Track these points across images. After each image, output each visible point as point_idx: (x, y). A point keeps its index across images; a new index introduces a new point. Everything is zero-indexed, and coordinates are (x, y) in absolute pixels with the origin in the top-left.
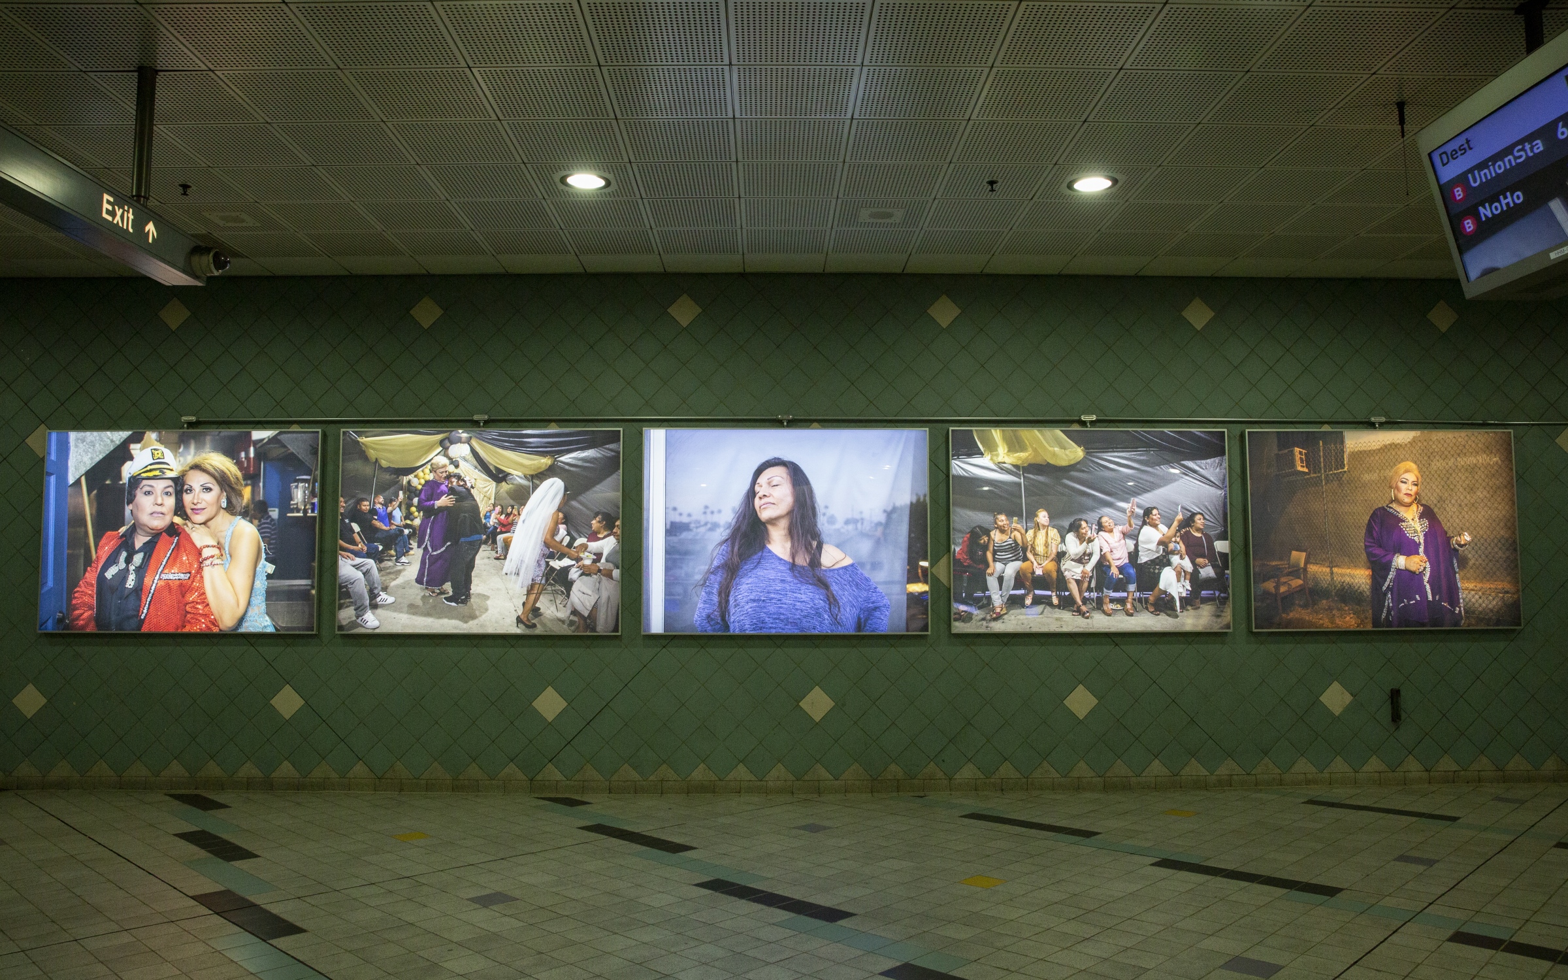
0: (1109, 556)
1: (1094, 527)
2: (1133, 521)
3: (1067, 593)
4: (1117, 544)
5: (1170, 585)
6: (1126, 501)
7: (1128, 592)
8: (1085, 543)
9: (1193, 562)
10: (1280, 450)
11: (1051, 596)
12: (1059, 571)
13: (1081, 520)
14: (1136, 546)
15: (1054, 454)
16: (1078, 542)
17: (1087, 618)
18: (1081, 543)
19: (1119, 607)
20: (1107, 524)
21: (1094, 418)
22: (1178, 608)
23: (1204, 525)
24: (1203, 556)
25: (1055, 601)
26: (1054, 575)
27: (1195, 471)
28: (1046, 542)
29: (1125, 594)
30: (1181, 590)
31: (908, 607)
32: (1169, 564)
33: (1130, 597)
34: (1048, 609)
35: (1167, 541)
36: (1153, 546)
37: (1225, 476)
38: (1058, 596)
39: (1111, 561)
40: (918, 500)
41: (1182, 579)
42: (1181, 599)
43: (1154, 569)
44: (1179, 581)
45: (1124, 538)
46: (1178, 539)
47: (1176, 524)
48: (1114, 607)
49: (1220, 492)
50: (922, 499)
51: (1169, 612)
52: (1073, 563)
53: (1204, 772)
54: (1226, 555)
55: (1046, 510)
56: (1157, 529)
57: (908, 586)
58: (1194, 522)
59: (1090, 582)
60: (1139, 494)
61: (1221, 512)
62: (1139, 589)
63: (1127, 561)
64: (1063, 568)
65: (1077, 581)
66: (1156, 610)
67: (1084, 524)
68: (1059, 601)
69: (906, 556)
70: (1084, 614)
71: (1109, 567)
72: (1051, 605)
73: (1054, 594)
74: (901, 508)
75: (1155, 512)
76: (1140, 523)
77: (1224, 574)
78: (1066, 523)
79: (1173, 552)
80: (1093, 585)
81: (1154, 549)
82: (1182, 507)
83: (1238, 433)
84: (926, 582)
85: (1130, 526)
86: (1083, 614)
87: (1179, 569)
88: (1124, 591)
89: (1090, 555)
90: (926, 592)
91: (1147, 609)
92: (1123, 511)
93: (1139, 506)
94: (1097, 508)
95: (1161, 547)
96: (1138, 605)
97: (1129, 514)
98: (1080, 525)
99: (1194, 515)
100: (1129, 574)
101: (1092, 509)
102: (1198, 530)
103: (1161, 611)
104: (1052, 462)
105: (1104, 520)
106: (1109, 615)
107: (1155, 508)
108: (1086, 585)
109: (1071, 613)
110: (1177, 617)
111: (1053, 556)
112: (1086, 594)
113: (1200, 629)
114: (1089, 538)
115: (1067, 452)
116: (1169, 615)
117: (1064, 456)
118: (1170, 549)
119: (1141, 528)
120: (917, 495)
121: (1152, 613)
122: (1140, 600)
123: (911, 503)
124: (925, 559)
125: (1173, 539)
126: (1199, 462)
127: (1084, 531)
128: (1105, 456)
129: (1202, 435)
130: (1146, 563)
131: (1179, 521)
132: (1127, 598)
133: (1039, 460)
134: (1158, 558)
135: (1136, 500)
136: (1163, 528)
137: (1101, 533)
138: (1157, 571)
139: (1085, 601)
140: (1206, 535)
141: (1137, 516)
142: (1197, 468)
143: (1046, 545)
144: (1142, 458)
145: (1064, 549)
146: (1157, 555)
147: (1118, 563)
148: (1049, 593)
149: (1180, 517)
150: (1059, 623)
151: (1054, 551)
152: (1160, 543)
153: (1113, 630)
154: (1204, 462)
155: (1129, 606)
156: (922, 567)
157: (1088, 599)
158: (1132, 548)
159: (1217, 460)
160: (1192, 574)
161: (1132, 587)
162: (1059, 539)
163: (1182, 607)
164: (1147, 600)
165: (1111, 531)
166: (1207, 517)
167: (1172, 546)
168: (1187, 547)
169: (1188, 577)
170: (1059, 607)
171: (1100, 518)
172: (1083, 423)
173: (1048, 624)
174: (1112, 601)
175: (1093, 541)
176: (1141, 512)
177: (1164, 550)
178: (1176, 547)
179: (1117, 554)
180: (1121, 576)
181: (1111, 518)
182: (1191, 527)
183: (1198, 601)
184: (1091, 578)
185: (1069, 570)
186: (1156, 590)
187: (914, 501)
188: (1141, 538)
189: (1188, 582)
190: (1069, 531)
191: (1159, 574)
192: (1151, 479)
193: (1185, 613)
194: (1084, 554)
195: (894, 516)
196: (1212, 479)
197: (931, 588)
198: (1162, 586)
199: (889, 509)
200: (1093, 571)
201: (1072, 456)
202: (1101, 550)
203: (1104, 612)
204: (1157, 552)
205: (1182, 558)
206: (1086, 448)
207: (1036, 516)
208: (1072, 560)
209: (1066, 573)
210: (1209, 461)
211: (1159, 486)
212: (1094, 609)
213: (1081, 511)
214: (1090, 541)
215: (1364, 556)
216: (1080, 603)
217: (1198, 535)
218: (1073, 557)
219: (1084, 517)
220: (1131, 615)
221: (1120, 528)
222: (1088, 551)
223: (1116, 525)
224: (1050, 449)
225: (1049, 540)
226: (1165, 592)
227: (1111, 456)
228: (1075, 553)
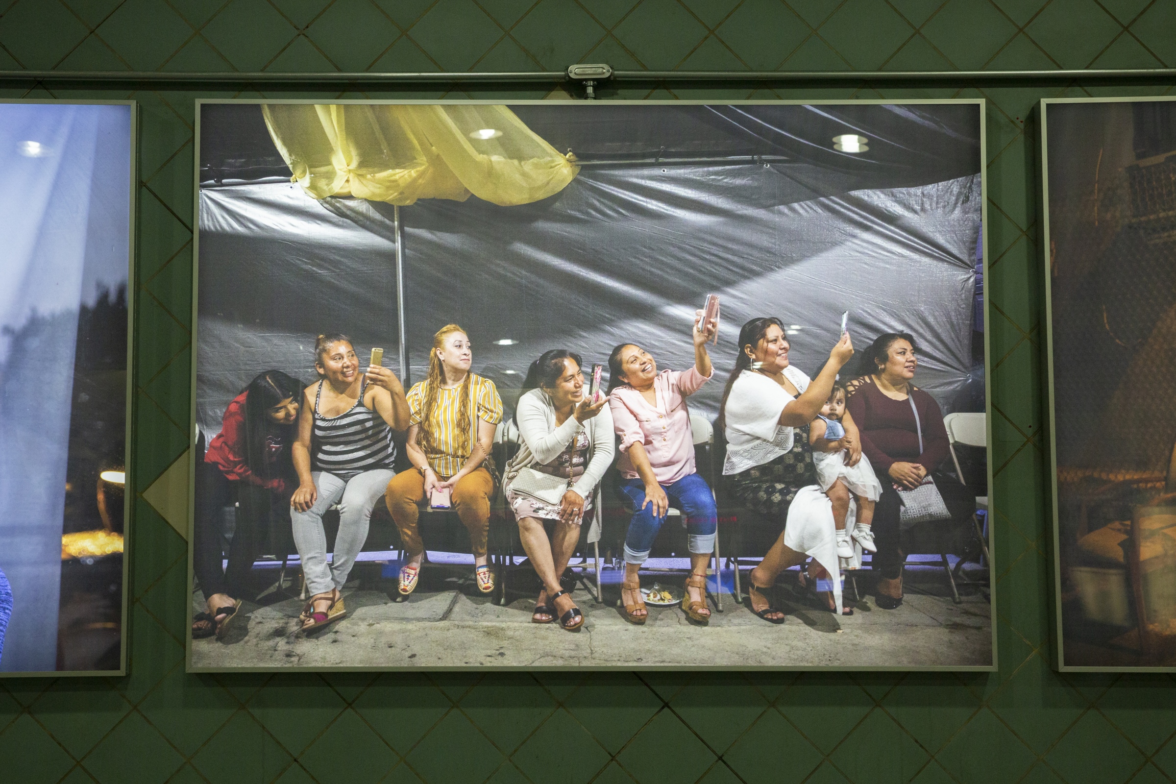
0: (641, 456)
1: (599, 373)
2: (710, 358)
3: (519, 560)
4: (664, 422)
5: (815, 536)
6: (690, 299)
7: (694, 557)
8: (572, 420)
9: (881, 471)
10: (1140, 156)
11: (471, 569)
12: (497, 497)
13: (562, 354)
14: (719, 426)
15: (490, 173)
16: (553, 418)
17: (576, 629)
18: (561, 421)
19: (668, 598)
20: (636, 366)
21: (603, 70)
22: (839, 602)
23: (915, 368)
24: (911, 456)
25: (485, 580)
26: (484, 507)
27: (890, 219)
28: (463, 414)
29: (684, 563)
30: (847, 551)
31: (65, 599)
32: (812, 477)
33: (699, 570)
34: (465, 603)
35: (807, 412)
36: (766, 428)
37: (977, 230)
38: (494, 568)
39: (647, 468)
40: (103, 298)
41: (851, 520)
42: (849, 575)
43: (771, 491)
44: (840, 525)
45: (685, 406)
46: (840, 409)
47: (833, 364)
48: (653, 599)
49: (962, 277)
50: (113, 297)
51: (814, 614)
52: (539, 475)
54: (982, 450)
55: (465, 328)
56: (780, 380)
57: (65, 540)
58: (885, 359)
59: (585, 528)
60: (729, 283)
61: (965, 333)
62: (725, 549)
63: (690, 468)
64: (509, 489)
65: (550, 526)
66: (774, 609)
67: (570, 366)
68: (497, 583)
69: (65, 455)
70: (567, 617)
71: (641, 486)
72: (471, 591)
73: (482, 561)
74: (55, 322)
75: (773, 331)
76: (731, 363)
77: (973, 506)
78: (517, 368)
79: (824, 445)
80: (594, 535)
81: (771, 436)
82: (855, 320)
83: (1023, 115)
84: (116, 528)
85: (703, 370)
86: (563, 619)
87: (840, 492)
88: (683, 553)
89: (588, 452)
90: (114, 559)
91: (747, 603)
92: (683, 329)
93: (728, 316)
94: (610, 322)
95: (790, 431)
96: (720, 590)
97: (698, 338)
98: (559, 371)
99: (885, 339)
100: (696, 505)
101: (593, 325)
102: (897, 382)
103: (788, 611)
104: (484, 193)
105: (629, 353)
106: (639, 622)
107: (773, 321)
108: (572, 536)
109: (529, 616)
110: (834, 627)
111: (481, 455)
112: (574, 562)
113: (905, 664)
114: (586, 405)
115: (527, 166)
116: (810, 623)
117: (517, 177)
118: (814, 436)
119: (734, 376)
120: (99, 285)
121: (761, 615)
122: (727, 578)
123: (83, 309)
124: (116, 464)
125: (826, 409)
126: (902, 192)
127: (570, 385)
128: (634, 176)
129: (911, 116)
130: (746, 474)
131: (842, 357)
132: (689, 573)
133: (446, 190)
134: (780, 460)
135: (721, 298)
136: (797, 377)
137: (620, 392)
138: (777, 498)
139: (569, 580)
140: (921, 397)
141: (723, 344)
142: (897, 209)
143: (463, 424)
144: (738, 182)
145: (513, 434)
146: (779, 452)
147: (666, 474)
148: (468, 558)
149: (845, 345)
150: (495, 643)
151: (485, 441)
152: (788, 418)
153: (650, 662)
154: (918, 191)
155: (695, 596)
156: (108, 486)
157: (578, 577)
158: (706, 432)
159: (955, 186)
160: (878, 507)
161: (705, 543)
162: (500, 409)
163: (848, 600)
164: (747, 579)
165: (647, 385)
166: (924, 346)
167: (820, 427)
168: (864, 428)
169: (868, 514)
170: (495, 597)
171: (618, 350)
172: (576, 87)
173: (463, 646)
174: (648, 580)
175: (595, 412)
176: (733, 331)
177: (798, 439)
178: (832, 430)
179: (664, 451)
180: (674, 512)
181: (647, 348)
182: (878, 373)
183: (898, 582)
184: (589, 516)
185: (527, 495)
186: (775, 553)
187: (91, 302)
188: (732, 405)
189: (866, 528)
190: (529, 384)
191: (785, 505)
192: (764, 241)
193: (858, 617)
194: (571, 449)
195: (34, 343)
196: (941, 240)
197: (131, 545)
198: (791, 538)
199: (20, 323)
200: (593, 496)
201: (540, 177)
202: (618, 439)
203: (626, 615)
204: (779, 444)
205: (849, 461)
206: (580, 156)
207: (437, 343)
208: (536, 466)
209: (518, 504)
210: (931, 189)
211: (788, 261)
212: (594, 604)
213: (568, 333)
214: (588, 412)
216: (557, 587)
217: (899, 396)
218: (538, 458)
219: (571, 345)
220: (702, 622)
221: (674, 376)
222: (581, 441)
223: (661, 367)
224: (480, 158)
225: (472, 411)
226: (800, 557)
227: (652, 178)
228: (544, 447)
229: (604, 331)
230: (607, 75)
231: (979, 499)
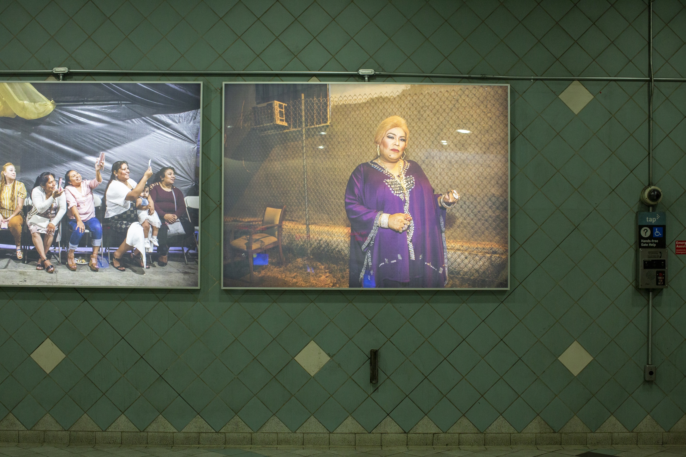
0: (76, 211)
1: (61, 181)
2: (101, 176)
3: (32, 248)
4: (84, 199)
5: (137, 240)
6: (94, 154)
7: (94, 247)
8: (51, 198)
9: (161, 217)
10: (258, 104)
11: (15, 250)
12: (24, 225)
13: (48, 174)
14: (104, 200)
15: (24, 108)
16: (45, 197)
17: (52, 272)
18: (47, 198)
19: (84, 262)
20: (75, 178)
21: (66, 70)
22: (145, 264)
23: (175, 180)
24: (172, 211)
25: (20, 255)
26: (20, 229)
27: (167, 125)
28: (13, 195)
29: (90, 249)
30: (148, 246)
32: (136, 219)
33: (96, 252)
34: (12, 262)
35: (135, 195)
36: (121, 201)
37: (198, 130)
38: (23, 251)
39: (78, 215)
41: (150, 235)
42: (148, 255)
43: (122, 224)
44: (146, 236)
45: (92, 193)
46: (147, 194)
47: (145, 178)
48: (79, 262)
49: (193, 147)
51: (136, 268)
52: (39, 217)
53: (171, 429)
54: (197, 210)
55: (15, 164)
56: (126, 184)
58: (164, 176)
59: (55, 237)
60: (109, 148)
61: (193, 167)
62: (105, 244)
63: (93, 215)
64: (28, 222)
65: (43, 236)
66: (122, 266)
67: (51, 178)
68: (24, 255)
70: (48, 268)
71: (75, 221)
72: (15, 258)
73: (19, 248)
75: (124, 166)
76: (109, 177)
77: (194, 230)
79: (141, 208)
80: (58, 239)
81: (122, 204)
82: (153, 162)
83: (220, 88)
85: (99, 180)
86: (47, 269)
87: (146, 224)
88: (90, 246)
89: (57, 209)
91: (112, 264)
92: (91, 165)
93: (108, 160)
94: (66, 162)
95: (129, 202)
96: (104, 260)
97: (97, 168)
98: (47, 180)
99: (164, 169)
100: (95, 229)
101: (60, 163)
102: (168, 185)
103: (127, 267)
104: (21, 115)
105: (72, 174)
106: (74, 270)
107: (124, 162)
108: (51, 239)
109: (35, 268)
110: (143, 273)
111: (19, 210)
112: (51, 249)
113: (168, 286)
114: (56, 192)
115: (37, 105)
116: (135, 271)
117: (33, 109)
118: (138, 204)
119: (110, 182)
121: (117, 268)
122: (106, 255)
125: (142, 194)
126: (172, 115)
127: (51, 185)
128: (76, 109)
129: (176, 88)
130: (113, 218)
131: (149, 176)
132: (92, 253)
133: (8, 114)
134: (125, 213)
135: (105, 154)
136: (132, 183)
137: (68, 187)
138: (124, 226)
139: (49, 255)
140: (176, 191)
141: (106, 170)
142: (170, 122)
143: (13, 199)
144: (113, 111)
145: (30, 203)
146: (125, 210)
147: (84, 218)
148: (13, 247)
149: (150, 171)
150: (23, 277)
151: (20, 205)
152: (129, 198)
153: (77, 284)
154: (177, 115)
155: (94, 261)
157: (53, 254)
158: (99, 203)
159: (191, 113)
160: (160, 230)
161: (98, 242)
162: (26, 193)
163: (148, 263)
164: (112, 255)
165: (78, 185)
166: (178, 172)
167: (140, 201)
168: (156, 201)
169: (156, 232)
170: (23, 261)
171: (68, 172)
173: (12, 278)
174: (78, 255)
175: (59, 195)
176: (110, 166)
177: (132, 205)
178: (144, 202)
179: (84, 209)
180: (87, 231)
181: (79, 172)
182: (161, 181)
183: (166, 257)
184: (57, 232)
185: (35, 224)
186: (122, 246)
188: (108, 193)
189: (155, 237)
190: (36, 185)
191: (126, 229)
192: (122, 133)
193: (152, 269)
194: (51, 208)
196: (185, 133)
198: (128, 241)
200: (58, 225)
201: (41, 109)
202: (68, 205)
203: (69, 267)
204: (125, 207)
205: (150, 213)
206: (56, 101)
207: (4, 170)
208: (38, 214)
209: (32, 228)
210: (182, 114)
211: (130, 140)
212: (58, 264)
213: (50, 166)
214: (57, 195)
215: (344, 214)
216: (45, 258)
217: (168, 190)
218: (39, 211)
219: (51, 171)
220: (96, 270)
221: (88, 182)
222: (54, 205)
223: (83, 179)
224: (20, 102)
225: (16, 194)
226: (131, 248)
227: (82, 110)
228: (41, 207)
229: (63, 165)
230: (66, 72)
231: (196, 228)
